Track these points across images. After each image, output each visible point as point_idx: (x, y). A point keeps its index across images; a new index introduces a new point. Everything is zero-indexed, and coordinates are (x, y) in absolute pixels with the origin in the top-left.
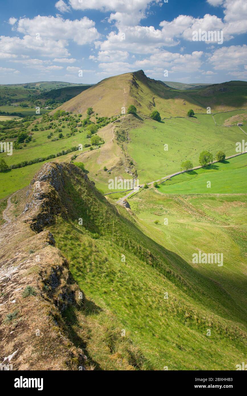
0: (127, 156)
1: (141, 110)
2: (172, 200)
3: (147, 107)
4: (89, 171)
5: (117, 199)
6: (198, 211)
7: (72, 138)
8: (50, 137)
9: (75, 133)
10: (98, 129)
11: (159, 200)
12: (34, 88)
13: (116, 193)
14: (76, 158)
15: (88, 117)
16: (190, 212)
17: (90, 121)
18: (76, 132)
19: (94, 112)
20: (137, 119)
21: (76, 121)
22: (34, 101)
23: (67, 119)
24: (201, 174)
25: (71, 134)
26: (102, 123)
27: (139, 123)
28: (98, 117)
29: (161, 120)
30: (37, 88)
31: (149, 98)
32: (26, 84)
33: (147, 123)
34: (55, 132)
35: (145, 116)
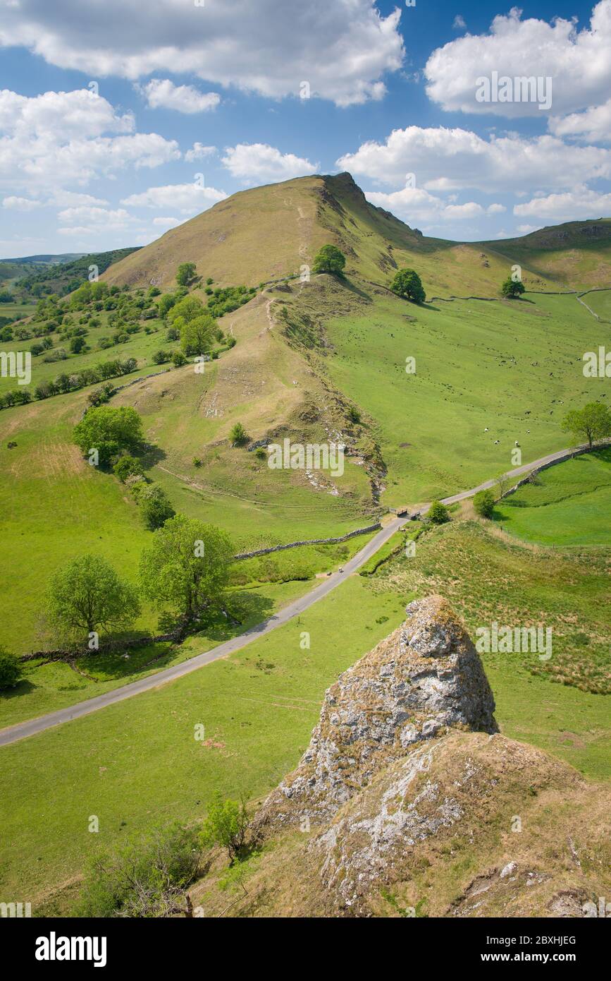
1: (357, 267)
4: (166, 452)
5: (303, 579)
7: (119, 347)
14: (112, 399)
15: (179, 291)
19: (201, 277)
20: (346, 290)
26: (226, 304)
27: (354, 304)
28: (214, 288)
29: (426, 302)
33: (380, 304)
34: (61, 339)
35: (373, 286)
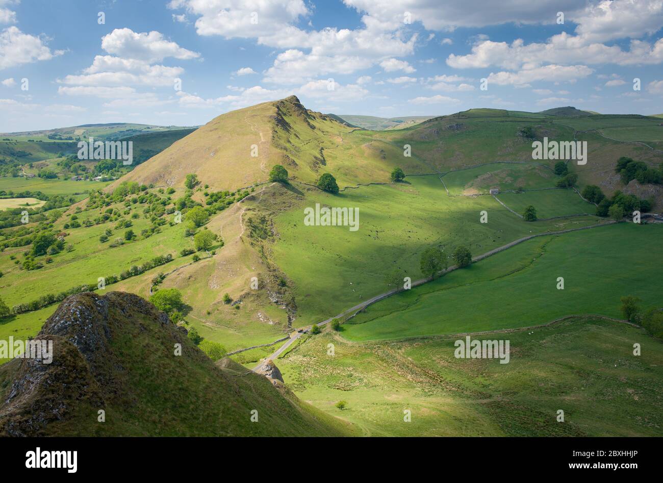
0: (272, 269)
1: (296, 174)
2: (371, 354)
3: (309, 167)
4: (193, 306)
5: (255, 362)
6: (426, 374)
7: (155, 237)
8: (106, 238)
9: (161, 227)
10: (210, 217)
11: (344, 355)
12: (70, 138)
13: (252, 349)
14: (164, 281)
15: (187, 193)
16: (409, 377)
17: (192, 202)
18: (163, 225)
19: (201, 182)
20: (290, 192)
21: (162, 204)
22: (70, 165)
23: (143, 200)
24: (428, 295)
25: (153, 230)
26: (217, 205)
27: (294, 201)
28: (210, 191)
29: (340, 192)
30: (78, 137)
31: (313, 149)
32: (53, 130)
33: (309, 199)
34: (116, 228)
35: (307, 186)
